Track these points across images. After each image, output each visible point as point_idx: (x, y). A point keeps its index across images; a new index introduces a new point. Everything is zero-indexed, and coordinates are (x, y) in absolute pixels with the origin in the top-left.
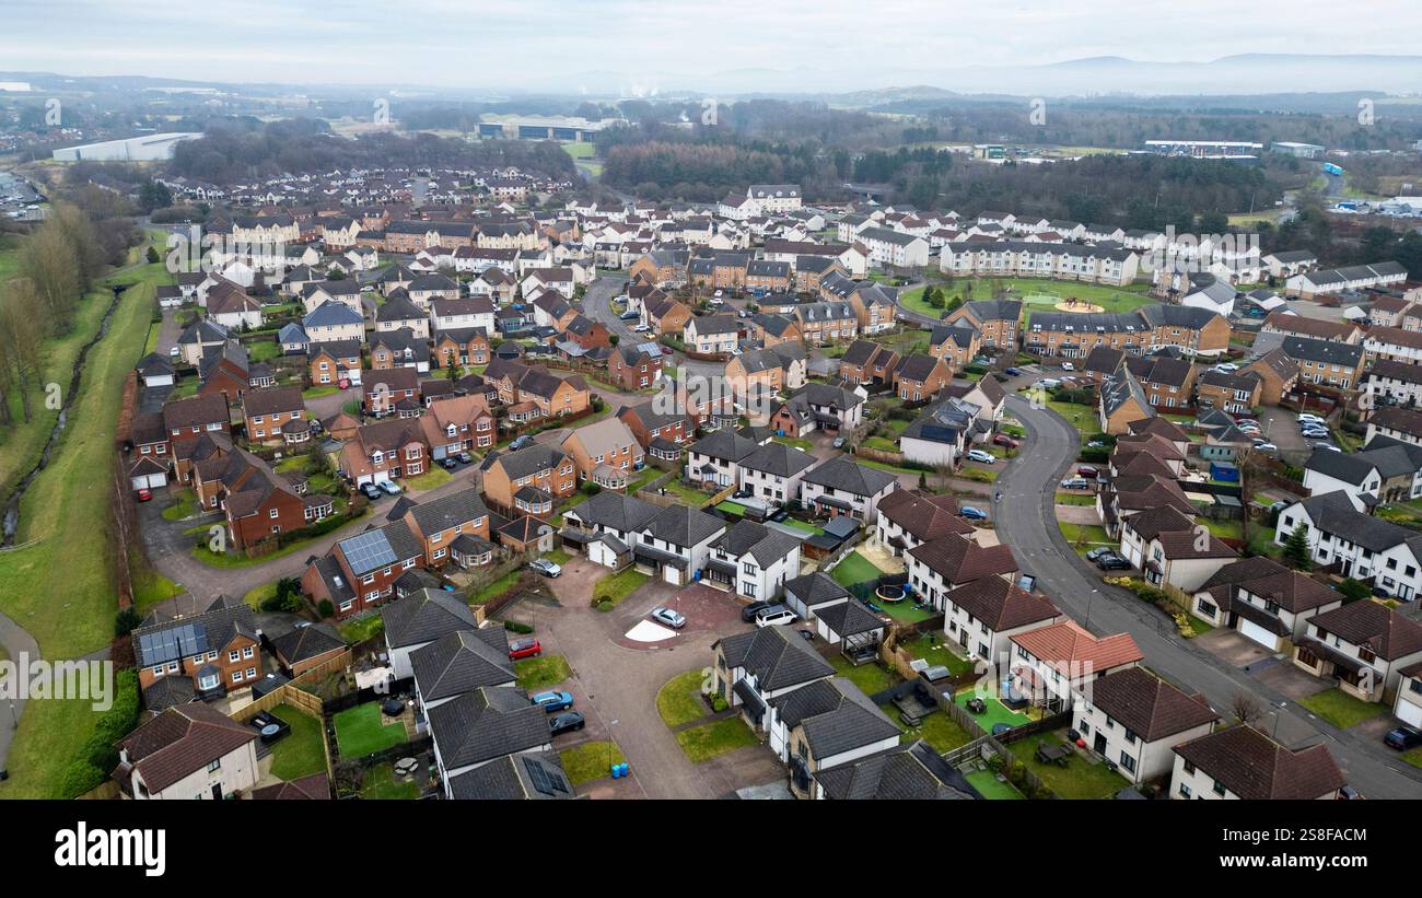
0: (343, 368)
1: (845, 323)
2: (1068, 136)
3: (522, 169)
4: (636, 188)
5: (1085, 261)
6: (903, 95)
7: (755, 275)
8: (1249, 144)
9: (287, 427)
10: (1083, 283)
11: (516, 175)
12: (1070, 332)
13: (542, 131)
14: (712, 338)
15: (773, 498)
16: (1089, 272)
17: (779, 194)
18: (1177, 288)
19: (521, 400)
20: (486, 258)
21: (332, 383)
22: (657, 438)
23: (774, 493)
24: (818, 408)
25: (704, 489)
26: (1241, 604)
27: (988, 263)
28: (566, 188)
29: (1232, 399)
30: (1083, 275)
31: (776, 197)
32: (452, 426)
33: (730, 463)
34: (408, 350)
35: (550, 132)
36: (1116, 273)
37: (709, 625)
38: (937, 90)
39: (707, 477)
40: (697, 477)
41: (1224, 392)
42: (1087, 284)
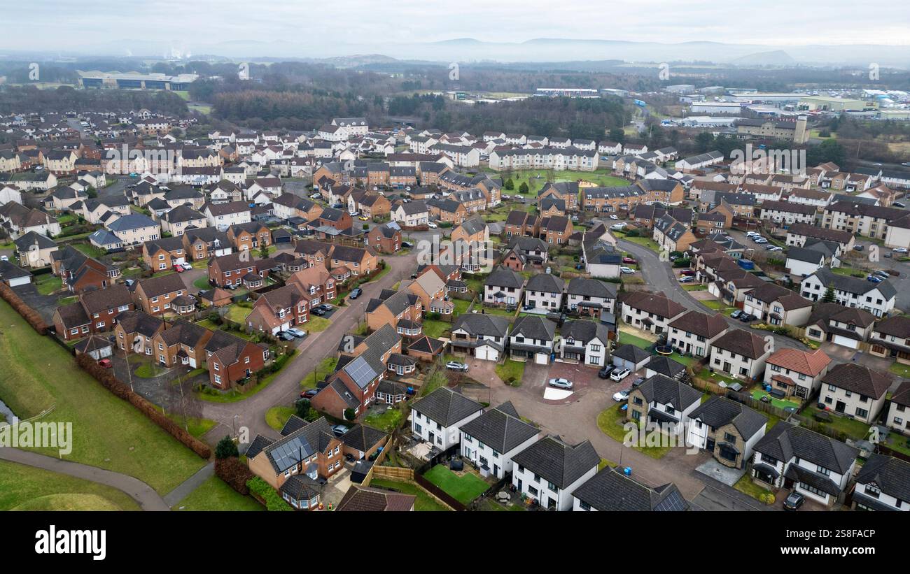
0: (174, 258)
1: (480, 202)
2: (492, 86)
3: (152, 110)
4: (246, 122)
5: (571, 158)
6: (365, 60)
7: (396, 175)
8: (590, 90)
9: (176, 301)
10: (572, 171)
11: (148, 115)
12: (607, 198)
13: (137, 84)
14: (415, 217)
15: (549, 307)
16: (574, 164)
17: (354, 123)
18: (628, 170)
19: (333, 266)
20: (197, 174)
21: (168, 269)
22: (450, 280)
23: (550, 304)
24: (528, 252)
25: (501, 307)
26: (833, 328)
27: (518, 162)
28: (193, 123)
29: (715, 228)
30: (570, 166)
31: (352, 126)
32: (313, 288)
33: (516, 290)
34: (217, 241)
35: (143, 84)
36: (589, 164)
37: (585, 384)
38: (385, 57)
39: (499, 300)
40: (492, 301)
41: (710, 223)
42: (574, 171)
